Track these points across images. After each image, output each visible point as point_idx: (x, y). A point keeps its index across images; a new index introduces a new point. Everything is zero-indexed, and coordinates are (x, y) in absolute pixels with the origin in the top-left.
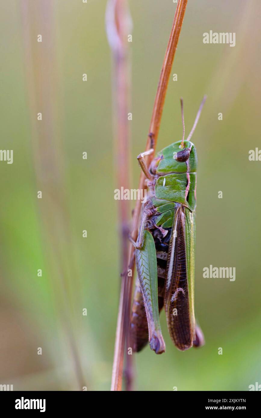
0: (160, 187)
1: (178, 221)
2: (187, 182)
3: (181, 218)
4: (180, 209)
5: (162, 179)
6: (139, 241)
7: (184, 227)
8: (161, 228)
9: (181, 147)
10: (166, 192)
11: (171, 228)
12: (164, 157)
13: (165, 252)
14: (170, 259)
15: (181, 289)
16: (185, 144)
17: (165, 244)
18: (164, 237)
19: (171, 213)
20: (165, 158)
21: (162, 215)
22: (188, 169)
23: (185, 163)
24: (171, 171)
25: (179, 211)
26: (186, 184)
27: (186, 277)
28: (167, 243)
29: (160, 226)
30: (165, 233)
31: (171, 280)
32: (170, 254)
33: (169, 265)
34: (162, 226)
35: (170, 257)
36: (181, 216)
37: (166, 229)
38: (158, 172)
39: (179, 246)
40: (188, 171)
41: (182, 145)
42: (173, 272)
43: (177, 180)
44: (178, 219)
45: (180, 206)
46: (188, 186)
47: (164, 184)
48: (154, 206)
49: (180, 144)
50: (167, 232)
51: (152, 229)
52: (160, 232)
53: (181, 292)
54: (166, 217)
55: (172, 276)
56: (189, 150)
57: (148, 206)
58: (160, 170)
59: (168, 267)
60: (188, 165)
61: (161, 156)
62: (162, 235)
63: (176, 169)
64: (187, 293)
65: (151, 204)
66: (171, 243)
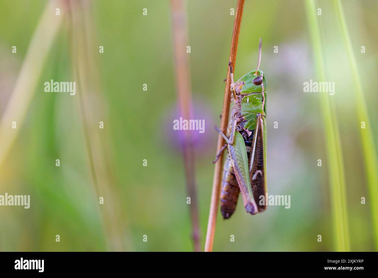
0: (245, 104)
1: (259, 125)
2: (263, 98)
3: (260, 123)
4: (260, 117)
5: (246, 98)
6: (232, 140)
7: (262, 129)
8: (247, 130)
9: (255, 75)
10: (250, 107)
11: (254, 130)
12: (245, 82)
13: (249, 147)
14: (252, 151)
15: (260, 171)
16: (258, 73)
17: (249, 141)
18: (249, 136)
19: (254, 120)
20: (246, 84)
21: (248, 121)
22: (263, 89)
23: (260, 85)
24: (252, 92)
25: (259, 119)
26: (262, 100)
27: (263, 163)
28: (251, 140)
29: (246, 129)
30: (250, 133)
31: (253, 165)
32: (253, 147)
33: (251, 155)
34: (247, 129)
35: (252, 150)
36: (261, 122)
37: (250, 131)
38: (242, 93)
39: (259, 142)
40: (263, 91)
41: (256, 73)
42: (254, 160)
43: (257, 98)
44: (259, 124)
45: (260, 115)
46: (264, 101)
47: (248, 102)
48: (242, 115)
49: (254, 73)
50: (251, 133)
51: (241, 131)
52: (246, 133)
53: (259, 173)
54: (251, 122)
55: (253, 163)
56: (262, 76)
57: (238, 115)
58: (243, 92)
59: (251, 157)
60: (263, 87)
61: (242, 82)
62: (248, 135)
63: (255, 90)
64: (263, 173)
65: (240, 114)
66: (254, 140)
